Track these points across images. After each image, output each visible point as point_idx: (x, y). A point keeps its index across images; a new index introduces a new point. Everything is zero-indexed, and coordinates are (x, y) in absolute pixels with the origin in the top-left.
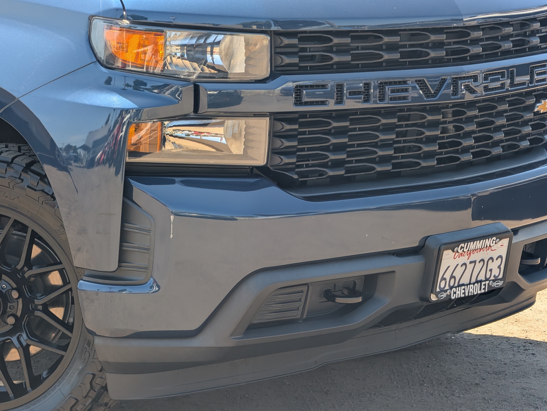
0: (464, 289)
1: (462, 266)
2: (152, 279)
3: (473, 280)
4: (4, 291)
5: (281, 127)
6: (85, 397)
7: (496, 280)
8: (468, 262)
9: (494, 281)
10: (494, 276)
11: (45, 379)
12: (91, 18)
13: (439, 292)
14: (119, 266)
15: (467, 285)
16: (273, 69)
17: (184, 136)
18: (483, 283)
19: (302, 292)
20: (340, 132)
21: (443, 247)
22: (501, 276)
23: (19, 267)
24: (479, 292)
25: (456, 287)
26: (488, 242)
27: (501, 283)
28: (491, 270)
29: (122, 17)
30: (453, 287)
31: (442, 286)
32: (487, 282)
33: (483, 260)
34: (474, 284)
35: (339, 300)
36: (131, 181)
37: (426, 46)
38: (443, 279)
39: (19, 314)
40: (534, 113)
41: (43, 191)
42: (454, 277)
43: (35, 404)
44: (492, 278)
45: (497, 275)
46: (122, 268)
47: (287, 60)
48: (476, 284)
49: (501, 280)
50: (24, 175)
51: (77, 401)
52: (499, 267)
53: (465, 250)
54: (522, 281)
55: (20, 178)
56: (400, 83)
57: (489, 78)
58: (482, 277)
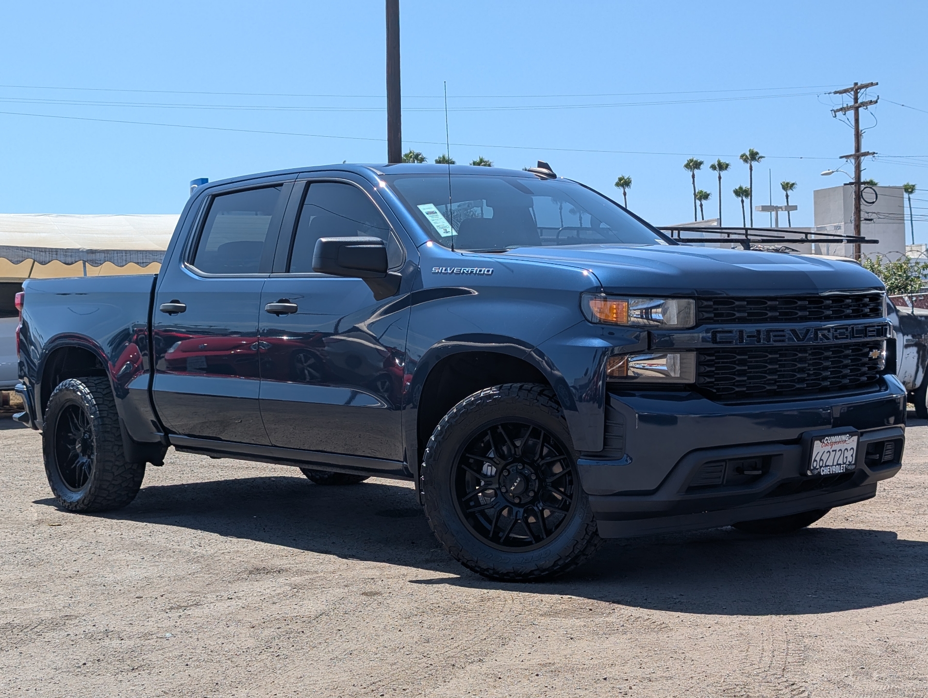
0: (829, 469)
1: (827, 453)
2: (625, 455)
3: (835, 463)
4: (527, 475)
5: (704, 358)
6: (583, 539)
7: (850, 464)
8: (831, 451)
9: (849, 465)
10: (849, 462)
11: (553, 532)
12: (581, 293)
13: (813, 470)
14: (604, 448)
15: (831, 466)
16: (697, 321)
17: (641, 367)
18: (842, 466)
19: (722, 466)
20: (742, 362)
21: (813, 439)
22: (853, 462)
23: (536, 459)
24: (839, 472)
25: (824, 467)
26: (844, 437)
27: (853, 467)
28: (846, 457)
29: (601, 292)
30: (822, 466)
31: (815, 466)
32: (844, 465)
33: (841, 450)
34: (836, 466)
35: (746, 472)
36: (609, 393)
37: (795, 308)
38: (815, 460)
39: (536, 490)
40: (869, 358)
41: (551, 406)
42: (823, 460)
43: (549, 546)
44: (848, 463)
45: (851, 461)
46: (606, 450)
47: (706, 315)
48: (837, 466)
49: (853, 464)
50: (539, 398)
51: (578, 542)
52: (852, 456)
53: (829, 442)
54: (867, 470)
55: (536, 399)
56: (780, 331)
57: (838, 331)
58: (840, 462)
